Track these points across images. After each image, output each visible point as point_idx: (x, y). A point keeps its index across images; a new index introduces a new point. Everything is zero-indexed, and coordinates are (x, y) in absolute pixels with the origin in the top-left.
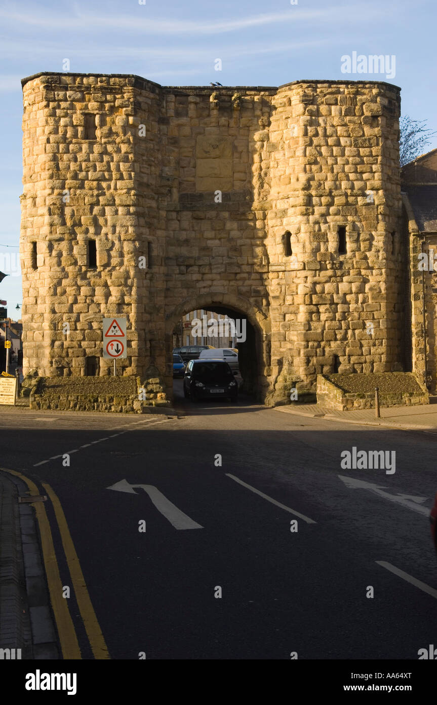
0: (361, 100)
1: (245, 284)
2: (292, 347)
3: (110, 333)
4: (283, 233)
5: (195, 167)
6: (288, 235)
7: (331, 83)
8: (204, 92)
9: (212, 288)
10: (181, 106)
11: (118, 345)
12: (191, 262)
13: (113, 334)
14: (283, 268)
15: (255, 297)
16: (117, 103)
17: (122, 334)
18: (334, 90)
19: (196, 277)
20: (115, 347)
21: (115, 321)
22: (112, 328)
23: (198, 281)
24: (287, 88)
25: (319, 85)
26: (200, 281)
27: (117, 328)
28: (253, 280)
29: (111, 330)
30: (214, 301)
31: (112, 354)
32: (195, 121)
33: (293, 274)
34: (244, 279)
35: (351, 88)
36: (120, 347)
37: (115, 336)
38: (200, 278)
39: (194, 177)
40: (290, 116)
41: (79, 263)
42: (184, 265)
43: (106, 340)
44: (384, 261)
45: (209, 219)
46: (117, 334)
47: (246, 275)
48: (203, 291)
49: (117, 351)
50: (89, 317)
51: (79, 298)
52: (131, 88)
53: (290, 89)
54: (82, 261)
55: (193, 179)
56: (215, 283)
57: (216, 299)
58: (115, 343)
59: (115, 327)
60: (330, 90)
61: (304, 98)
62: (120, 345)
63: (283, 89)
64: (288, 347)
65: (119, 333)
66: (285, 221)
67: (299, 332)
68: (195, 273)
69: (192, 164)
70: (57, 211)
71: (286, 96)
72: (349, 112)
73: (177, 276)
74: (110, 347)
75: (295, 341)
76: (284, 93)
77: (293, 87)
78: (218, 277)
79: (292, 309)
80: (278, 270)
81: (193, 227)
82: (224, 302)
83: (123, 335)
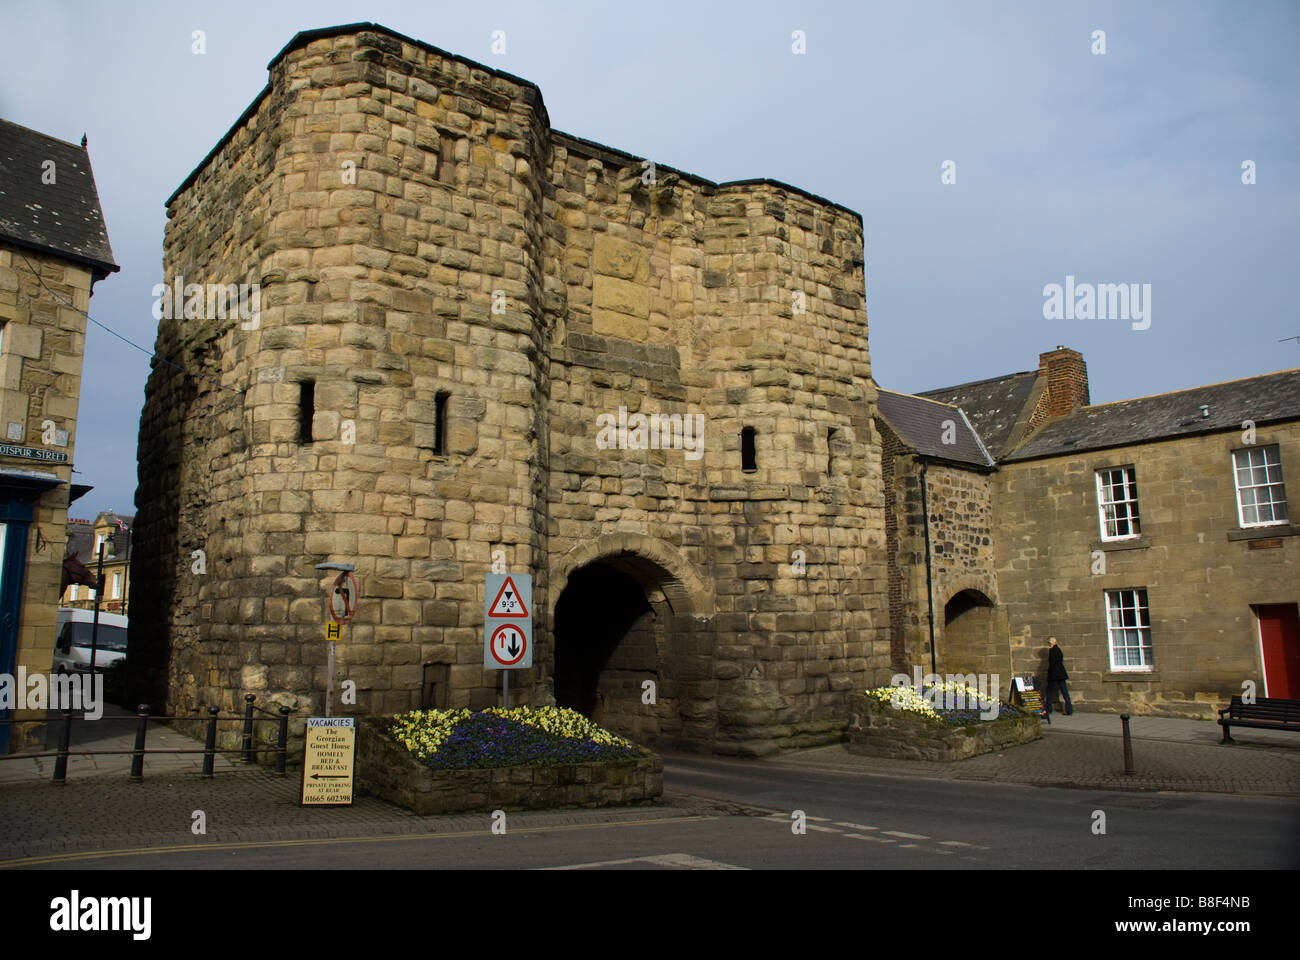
0: (840, 234)
1: (670, 521)
2: (764, 644)
3: (499, 609)
4: (739, 430)
5: (590, 288)
6: (749, 435)
7: (807, 196)
8: (616, 160)
9: (621, 523)
10: (575, 172)
11: (514, 635)
12: (589, 468)
13: (504, 611)
14: (743, 495)
15: (688, 545)
16: (500, 127)
17: (522, 612)
18: (809, 208)
19: (595, 498)
20: (508, 642)
21: (509, 580)
22: (504, 595)
23: (598, 506)
24: (739, 188)
25: (792, 195)
26: (601, 507)
27: (513, 597)
28: (683, 512)
29: (501, 600)
30: (626, 549)
31: (505, 659)
32: (593, 206)
33: (765, 506)
34: (669, 510)
35: (828, 212)
36: (519, 642)
37: (508, 615)
38: (601, 502)
39: (590, 305)
40: (748, 231)
41: (418, 440)
42: (577, 473)
43: (491, 625)
44: (882, 495)
45: (620, 388)
46: (513, 611)
47: (671, 503)
48: (607, 528)
49: (513, 651)
50: (433, 570)
51: (411, 523)
52: (527, 106)
53: (745, 191)
54: (425, 436)
55: (588, 309)
56: (626, 513)
57: (631, 546)
58: (508, 632)
59: (509, 595)
60: (802, 207)
61: (774, 208)
62: (519, 638)
63: (732, 188)
64: (754, 644)
65: (517, 609)
66: (743, 409)
67: (780, 614)
68: (594, 491)
69: (587, 282)
70: (373, 317)
71: (737, 200)
72: (827, 248)
73: (565, 493)
74: (498, 641)
75: (769, 631)
76: (732, 195)
77: (751, 188)
78: (632, 502)
79: (761, 571)
80: (732, 497)
81: (591, 400)
82: (642, 553)
83: (525, 614)
